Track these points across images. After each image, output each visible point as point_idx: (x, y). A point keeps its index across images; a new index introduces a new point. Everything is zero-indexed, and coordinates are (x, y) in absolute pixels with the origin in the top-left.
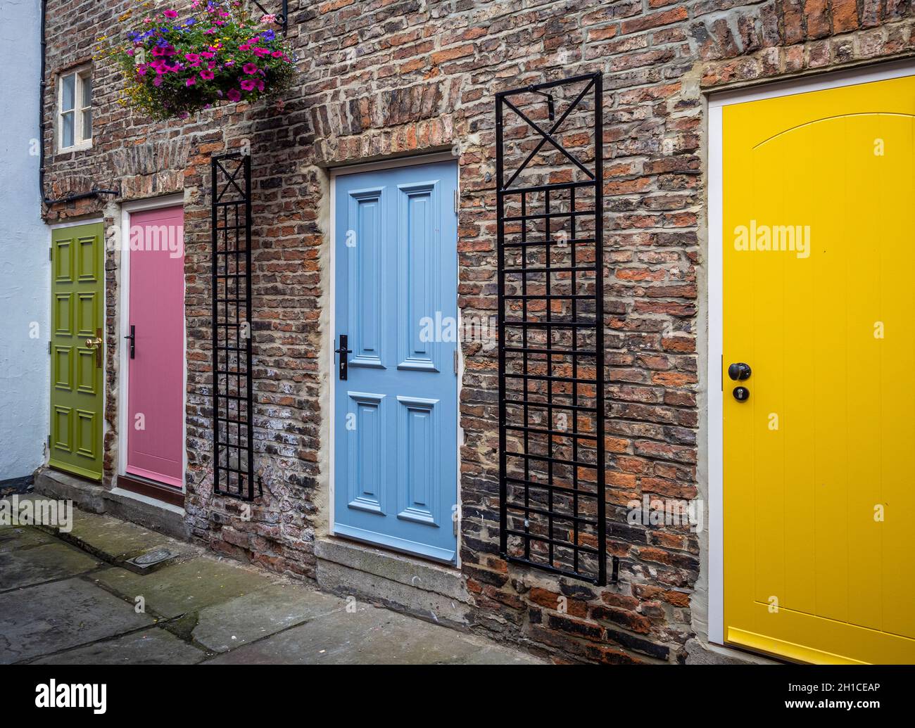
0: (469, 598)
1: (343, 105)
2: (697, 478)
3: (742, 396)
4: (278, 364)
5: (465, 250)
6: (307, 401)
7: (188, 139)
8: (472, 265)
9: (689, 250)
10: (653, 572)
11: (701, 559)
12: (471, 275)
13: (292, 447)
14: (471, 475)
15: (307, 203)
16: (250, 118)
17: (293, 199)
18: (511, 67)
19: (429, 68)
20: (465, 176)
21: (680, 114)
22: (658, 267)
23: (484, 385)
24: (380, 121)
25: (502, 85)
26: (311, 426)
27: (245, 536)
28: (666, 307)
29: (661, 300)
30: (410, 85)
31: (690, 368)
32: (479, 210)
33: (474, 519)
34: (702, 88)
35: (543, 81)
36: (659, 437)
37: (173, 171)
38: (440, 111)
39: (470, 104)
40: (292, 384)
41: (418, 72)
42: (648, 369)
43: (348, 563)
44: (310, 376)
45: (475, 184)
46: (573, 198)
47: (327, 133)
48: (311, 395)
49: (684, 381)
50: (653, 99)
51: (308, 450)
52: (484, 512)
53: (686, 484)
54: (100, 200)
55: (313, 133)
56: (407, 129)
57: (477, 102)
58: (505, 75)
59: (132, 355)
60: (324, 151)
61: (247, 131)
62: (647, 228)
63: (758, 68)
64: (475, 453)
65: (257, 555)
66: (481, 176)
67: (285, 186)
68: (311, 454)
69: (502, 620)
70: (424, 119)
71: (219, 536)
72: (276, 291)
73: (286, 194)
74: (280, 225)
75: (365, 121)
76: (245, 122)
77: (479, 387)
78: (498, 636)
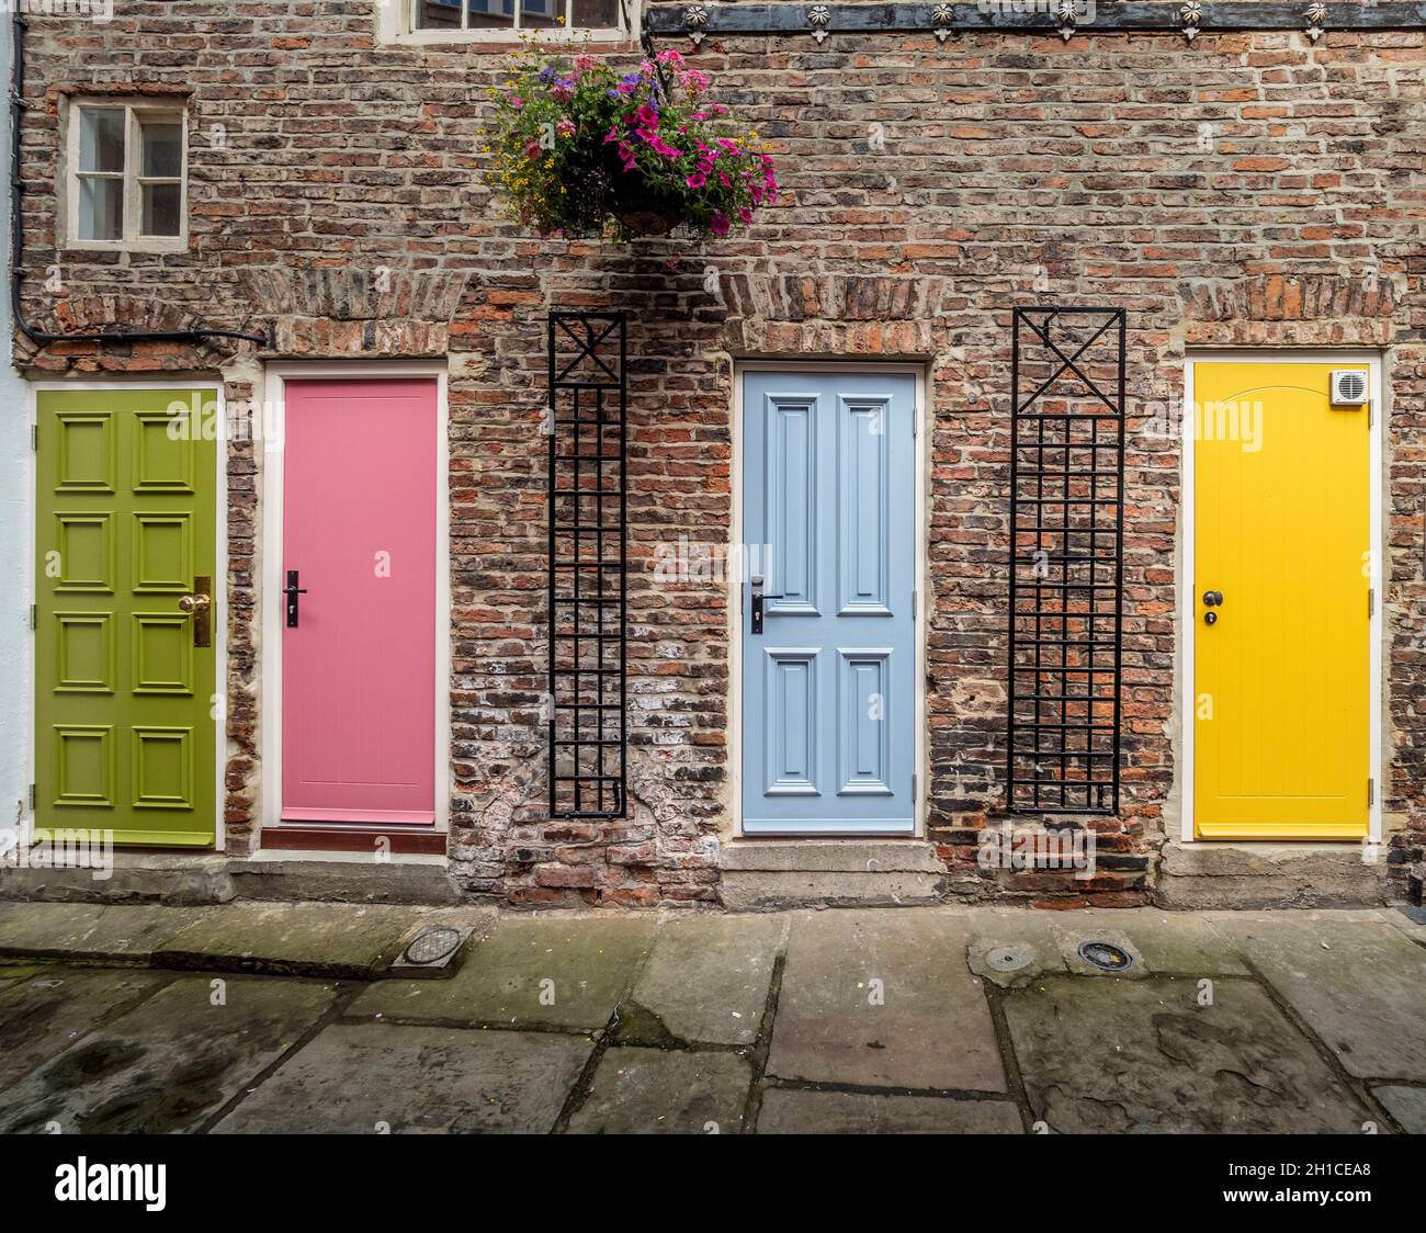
0: (942, 867)
1: (775, 281)
2: (1173, 697)
3: (1210, 620)
4: (654, 620)
5: (942, 477)
6: (710, 666)
7: (457, 276)
8: (949, 494)
9: (1172, 489)
10: (1134, 790)
11: (1175, 771)
12: (949, 506)
13: (679, 730)
14: (944, 729)
15: (714, 400)
16: (597, 267)
17: (689, 393)
18: (1002, 282)
19: (899, 260)
20: (942, 393)
21: (1168, 364)
22: (1145, 504)
23: (960, 627)
24: (833, 311)
25: (991, 300)
26: (714, 698)
27: (586, 870)
28: (1149, 541)
29: (1146, 536)
30: (874, 275)
31: (1169, 598)
32: (959, 433)
33: (947, 778)
34: (1187, 343)
35: (1037, 304)
36: (1141, 664)
37: (419, 321)
38: (915, 314)
39: (954, 314)
40: (682, 645)
41: (884, 262)
42: (1133, 601)
43: (773, 867)
44: (711, 632)
45: (956, 404)
46: (1068, 431)
47: (749, 312)
48: (716, 657)
49: (1165, 609)
50: (1145, 344)
51: (709, 731)
52: (959, 768)
53: (1162, 705)
54: (213, 349)
55: (725, 308)
56: (868, 327)
57: (961, 313)
58: (995, 289)
59: (292, 620)
60: (745, 334)
61: (594, 285)
62: (1136, 466)
63: (1229, 335)
64: (949, 704)
65: (608, 891)
66: (962, 395)
67: (670, 373)
68: (714, 735)
69: (976, 879)
70: (893, 319)
71: (529, 881)
72: (653, 517)
73: (671, 384)
74: (662, 427)
75: (811, 307)
76: (586, 271)
77: (956, 629)
78: (972, 898)
